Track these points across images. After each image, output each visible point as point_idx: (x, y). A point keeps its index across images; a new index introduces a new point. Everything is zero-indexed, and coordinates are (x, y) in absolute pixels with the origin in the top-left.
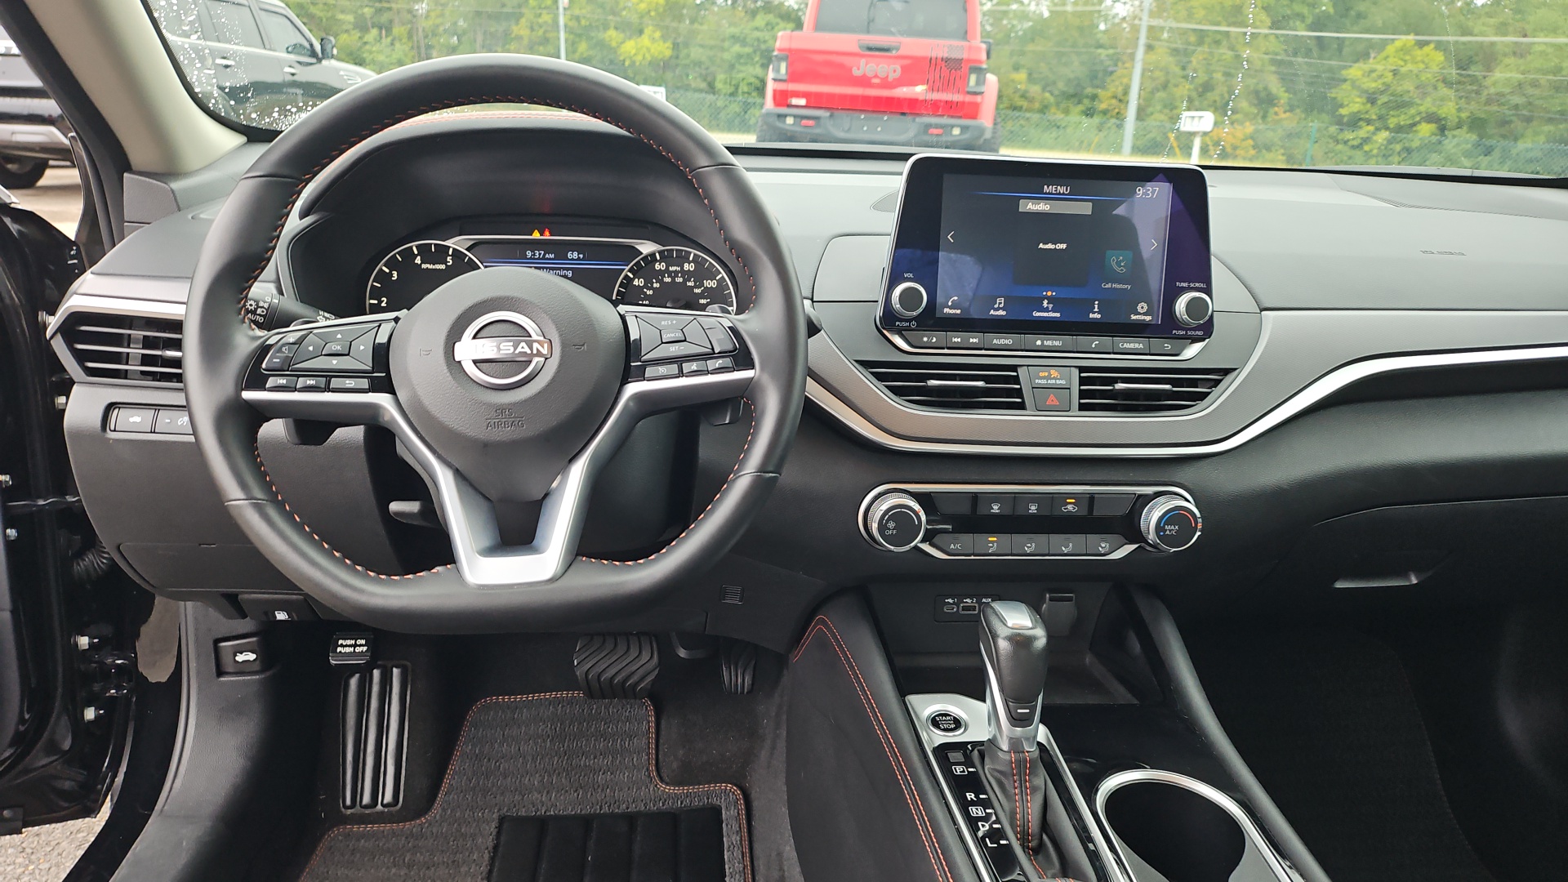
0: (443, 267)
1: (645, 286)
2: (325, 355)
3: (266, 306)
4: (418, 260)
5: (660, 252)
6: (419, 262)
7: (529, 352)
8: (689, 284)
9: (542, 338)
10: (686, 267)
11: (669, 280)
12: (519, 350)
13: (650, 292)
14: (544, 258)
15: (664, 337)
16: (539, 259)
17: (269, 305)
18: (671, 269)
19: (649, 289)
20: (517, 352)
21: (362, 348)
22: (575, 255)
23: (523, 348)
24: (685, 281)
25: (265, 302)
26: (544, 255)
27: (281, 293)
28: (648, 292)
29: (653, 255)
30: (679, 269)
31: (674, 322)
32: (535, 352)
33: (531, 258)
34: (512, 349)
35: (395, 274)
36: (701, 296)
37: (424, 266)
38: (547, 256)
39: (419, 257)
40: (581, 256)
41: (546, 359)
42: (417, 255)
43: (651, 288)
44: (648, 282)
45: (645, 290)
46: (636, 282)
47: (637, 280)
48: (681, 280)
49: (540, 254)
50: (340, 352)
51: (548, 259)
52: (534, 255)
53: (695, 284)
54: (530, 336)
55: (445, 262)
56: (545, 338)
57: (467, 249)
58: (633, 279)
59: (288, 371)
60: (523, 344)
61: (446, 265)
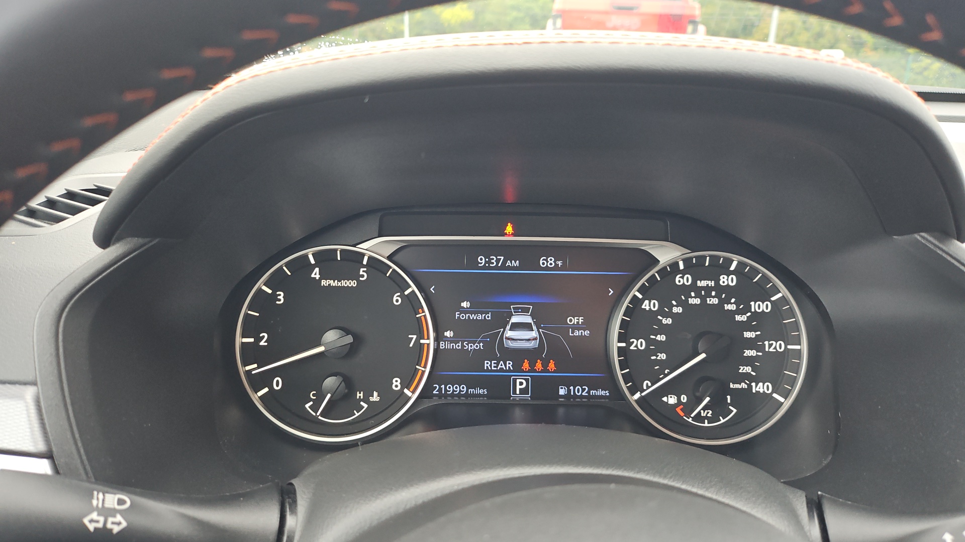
0: (353, 284)
1: (660, 312)
4: (316, 274)
5: (684, 260)
6: (318, 277)
8: (728, 307)
10: (724, 280)
11: (697, 301)
13: (669, 321)
14: (503, 267)
16: (496, 268)
18: (700, 284)
19: (666, 316)
22: (551, 261)
24: (722, 302)
26: (505, 262)
28: (665, 321)
29: (674, 265)
30: (712, 283)
33: (484, 268)
35: (281, 296)
36: (746, 326)
37: (324, 283)
38: (508, 263)
39: (317, 270)
40: (560, 263)
42: (314, 267)
43: (670, 315)
44: (665, 303)
45: (660, 317)
46: (646, 305)
47: (647, 302)
48: (715, 301)
49: (498, 261)
51: (509, 268)
52: (490, 262)
53: (738, 307)
55: (357, 277)
57: (389, 258)
58: (642, 301)
61: (358, 281)
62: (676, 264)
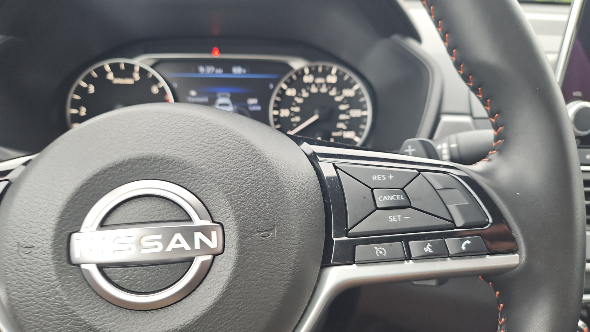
1: (296, 95)
7: (187, 247)
8: (331, 93)
9: (208, 223)
11: (315, 90)
12: (172, 245)
14: (214, 73)
15: (379, 200)
18: (317, 81)
19: (299, 99)
20: (169, 249)
23: (178, 242)
24: (328, 91)
26: (215, 70)
30: (324, 81)
31: (391, 177)
32: (197, 246)
34: (160, 246)
36: (341, 103)
41: (215, 256)
44: (299, 91)
45: (296, 99)
48: (325, 90)
51: (217, 74)
52: (206, 71)
53: (336, 93)
54: (190, 220)
56: (213, 222)
57: (151, 66)
58: (286, 90)
60: (178, 236)
62: (302, 70)
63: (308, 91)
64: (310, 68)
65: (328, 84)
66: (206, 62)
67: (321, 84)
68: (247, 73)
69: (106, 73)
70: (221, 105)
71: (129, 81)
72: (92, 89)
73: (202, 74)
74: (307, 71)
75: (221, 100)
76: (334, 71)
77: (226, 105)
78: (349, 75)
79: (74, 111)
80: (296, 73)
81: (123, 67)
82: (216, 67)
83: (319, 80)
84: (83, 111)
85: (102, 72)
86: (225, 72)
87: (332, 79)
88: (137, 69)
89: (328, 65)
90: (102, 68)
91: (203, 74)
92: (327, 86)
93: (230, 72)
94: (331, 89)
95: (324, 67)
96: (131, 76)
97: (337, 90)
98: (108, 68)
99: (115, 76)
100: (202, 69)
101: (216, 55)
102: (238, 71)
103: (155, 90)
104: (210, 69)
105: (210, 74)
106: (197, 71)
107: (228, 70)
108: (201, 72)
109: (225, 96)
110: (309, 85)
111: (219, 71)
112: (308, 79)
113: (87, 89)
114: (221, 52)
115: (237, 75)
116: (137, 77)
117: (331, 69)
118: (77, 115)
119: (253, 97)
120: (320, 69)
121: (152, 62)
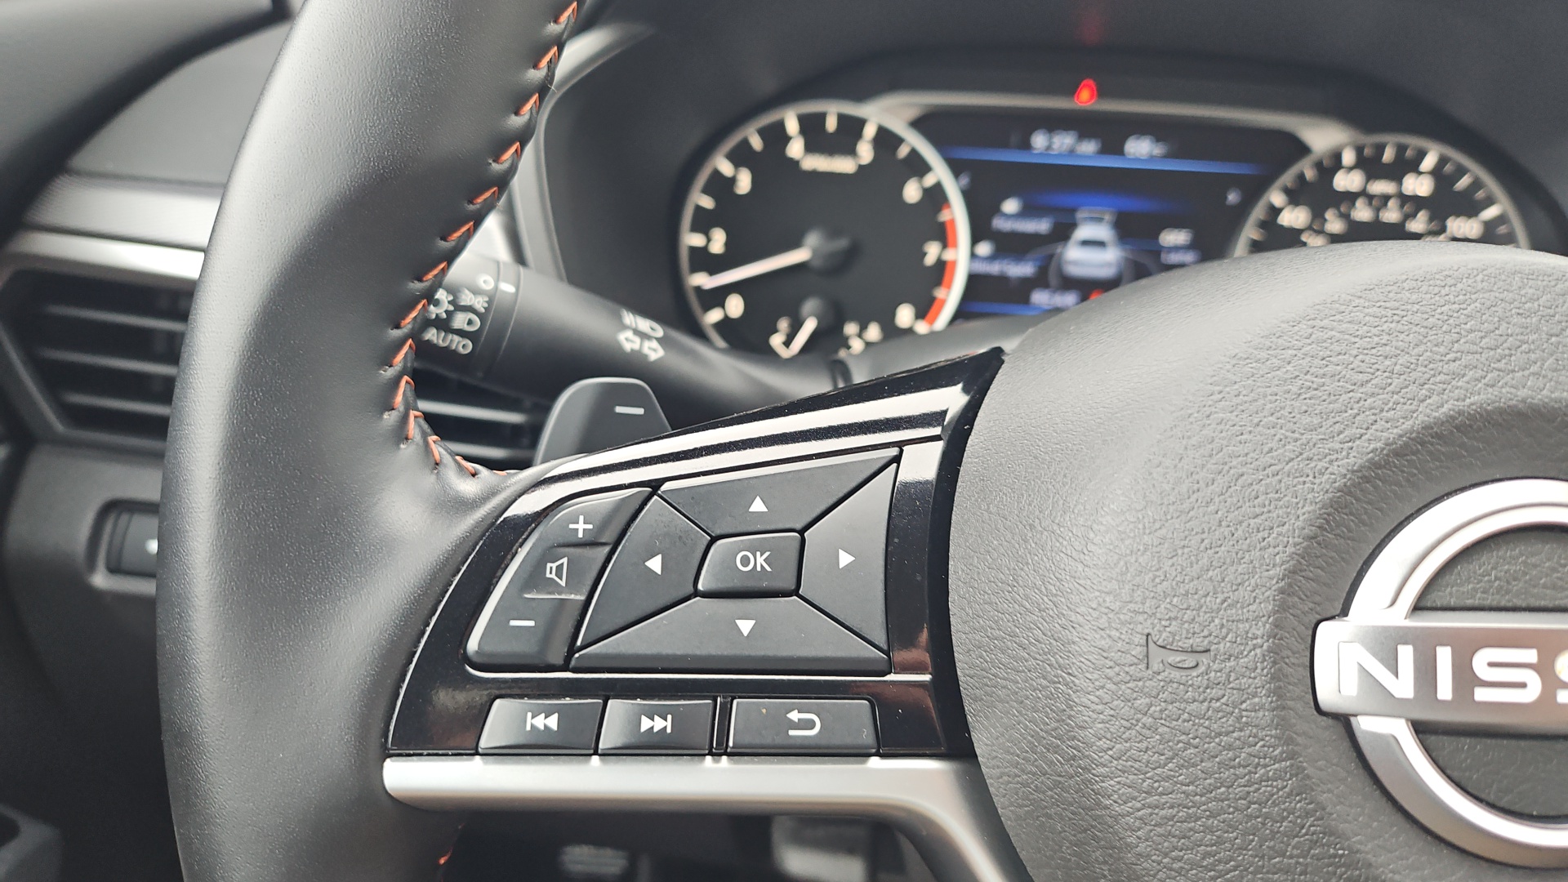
2: (707, 595)
3: (480, 303)
8: (1413, 226)
11: (1365, 216)
17: (490, 302)
21: (845, 559)
25: (476, 292)
27: (519, 257)
46: (1285, 219)
47: (1286, 213)
48: (1392, 217)
50: (765, 584)
58: (1279, 211)
59: (564, 668)
62: (1337, 157)
63: (1346, 217)
64: (1359, 150)
65: (1404, 199)
66: (1054, 122)
67: (1385, 198)
68: (1168, 156)
69: (786, 139)
70: (1086, 243)
71: (843, 165)
72: (744, 182)
73: (1037, 154)
74: (1348, 157)
75: (1084, 232)
76: (1429, 162)
77: (1100, 244)
78: (1472, 173)
79: (697, 240)
80: (1319, 165)
81: (831, 124)
82: (1083, 135)
83: (1380, 187)
84: (718, 242)
85: (776, 136)
86: (1105, 150)
87: (1419, 185)
88: (870, 131)
89: (1414, 142)
90: (780, 126)
91: (1041, 154)
92: (1402, 206)
93: (1119, 151)
94: (1413, 215)
95: (1401, 149)
96: (851, 151)
97: (1431, 220)
98: (792, 126)
99: (810, 148)
100: (1039, 140)
101: (1085, 99)
102: (1141, 149)
103: (912, 192)
104: (1063, 141)
105: (1060, 155)
106: (1026, 145)
107: (1113, 146)
108: (1035, 149)
109: (1099, 220)
110: (1350, 197)
111: (1089, 147)
112: (1347, 181)
113: (732, 181)
114: (1102, 93)
115: (1137, 160)
116: (865, 152)
117: (1421, 154)
118: (704, 250)
119: (1177, 224)
120: (1388, 155)
121: (913, 113)
